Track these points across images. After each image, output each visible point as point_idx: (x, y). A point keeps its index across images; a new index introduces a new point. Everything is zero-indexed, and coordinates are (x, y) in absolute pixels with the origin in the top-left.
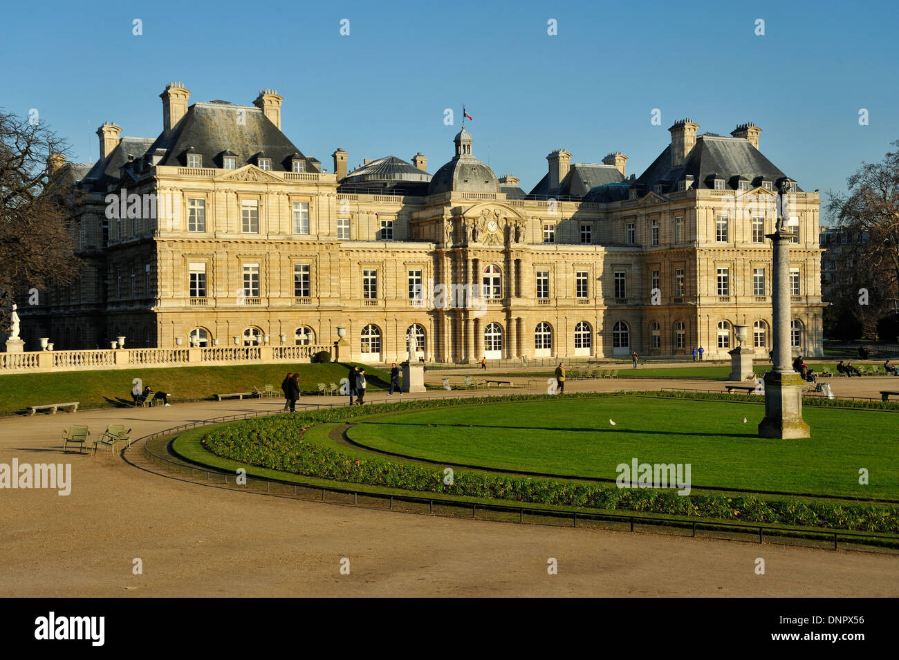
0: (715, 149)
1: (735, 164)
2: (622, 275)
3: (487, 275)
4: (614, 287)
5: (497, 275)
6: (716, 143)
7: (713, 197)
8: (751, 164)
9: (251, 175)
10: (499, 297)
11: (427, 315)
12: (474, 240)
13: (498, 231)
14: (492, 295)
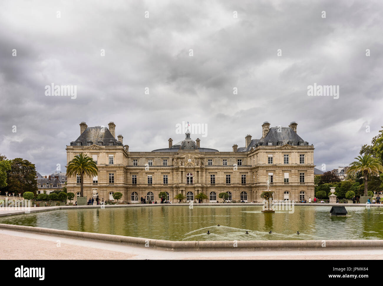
0: (276, 132)
1: (282, 137)
2: (245, 176)
3: (188, 176)
4: (241, 180)
5: (192, 176)
7: (266, 148)
9: (94, 147)
10: (192, 183)
11: (170, 189)
12: (182, 165)
13: (192, 162)
14: (190, 183)
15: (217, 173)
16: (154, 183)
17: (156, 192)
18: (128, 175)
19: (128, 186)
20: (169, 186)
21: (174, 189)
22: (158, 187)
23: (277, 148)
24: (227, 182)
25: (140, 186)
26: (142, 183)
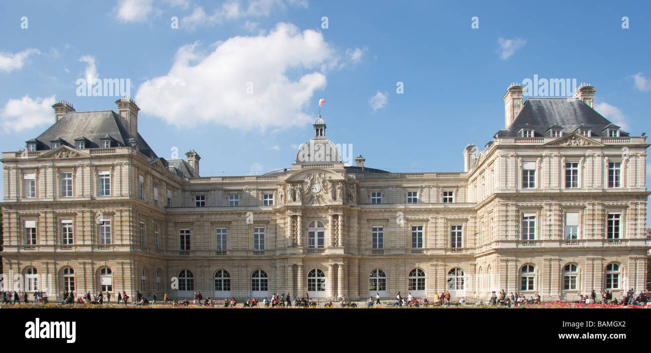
0: (540, 107)
1: (558, 117)
3: (311, 230)
4: (450, 238)
5: (321, 229)
6: (542, 102)
7: (518, 145)
8: (577, 117)
9: (64, 153)
10: (323, 247)
11: (268, 262)
12: (294, 200)
13: (321, 193)
14: (316, 245)
15: (388, 220)
16: (231, 249)
17: (234, 269)
18: (169, 229)
19: (169, 254)
20: (266, 254)
21: (277, 261)
22: (240, 257)
23: (548, 144)
24: (414, 245)
25: (198, 254)
26: (202, 248)
